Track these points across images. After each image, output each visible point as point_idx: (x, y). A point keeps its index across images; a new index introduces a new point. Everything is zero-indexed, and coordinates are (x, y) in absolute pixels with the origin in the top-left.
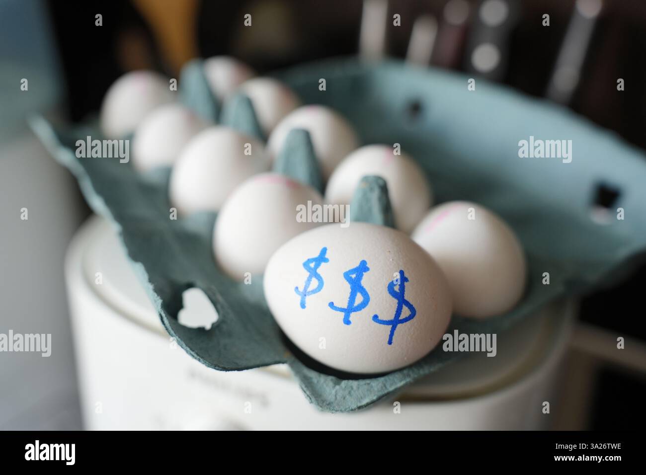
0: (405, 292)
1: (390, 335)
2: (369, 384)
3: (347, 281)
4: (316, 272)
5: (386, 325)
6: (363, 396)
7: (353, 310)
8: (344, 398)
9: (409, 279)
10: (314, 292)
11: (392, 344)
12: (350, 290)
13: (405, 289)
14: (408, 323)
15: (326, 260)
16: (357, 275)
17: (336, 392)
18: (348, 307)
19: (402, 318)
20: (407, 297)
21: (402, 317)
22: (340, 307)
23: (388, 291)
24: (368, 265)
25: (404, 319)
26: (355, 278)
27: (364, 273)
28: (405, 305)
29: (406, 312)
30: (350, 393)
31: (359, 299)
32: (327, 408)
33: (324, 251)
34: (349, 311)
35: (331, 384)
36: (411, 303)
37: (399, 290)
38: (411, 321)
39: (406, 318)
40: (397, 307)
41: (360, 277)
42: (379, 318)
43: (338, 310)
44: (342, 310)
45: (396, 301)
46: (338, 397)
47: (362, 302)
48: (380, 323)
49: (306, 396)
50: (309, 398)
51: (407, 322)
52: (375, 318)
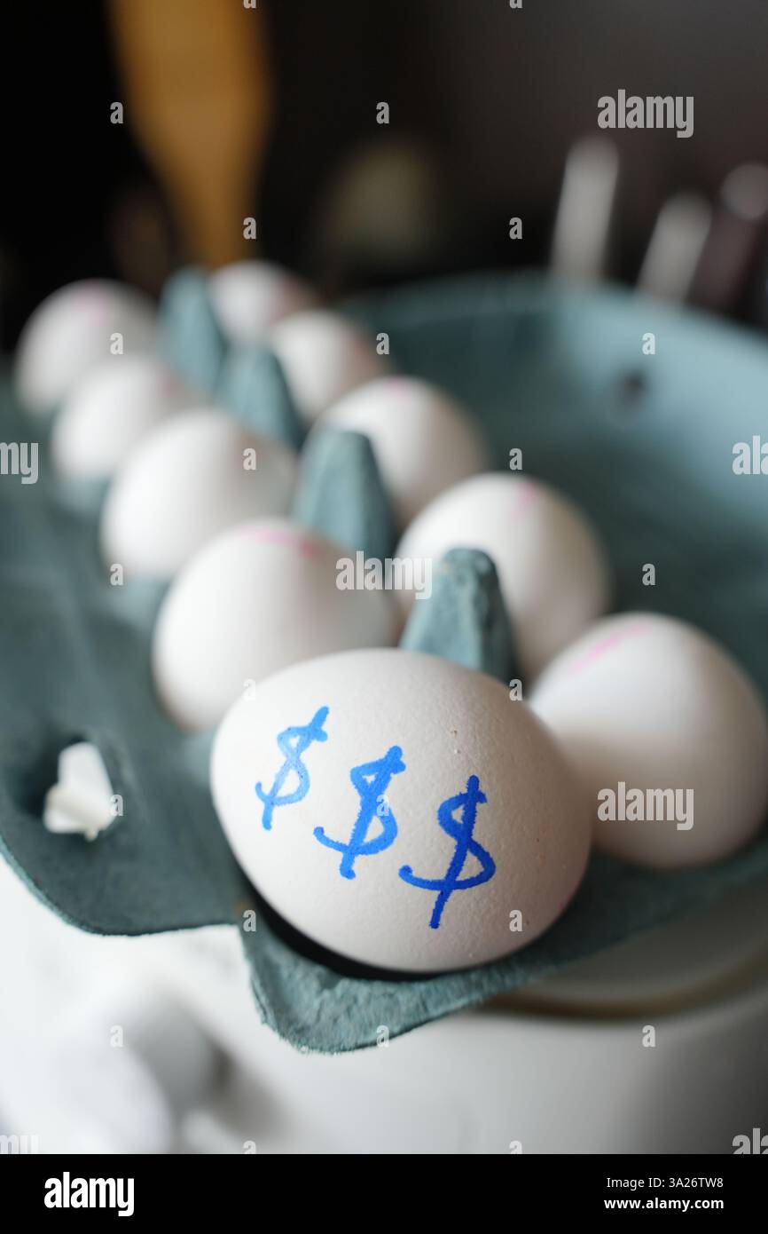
0: (476, 826)
1: (434, 911)
2: (391, 996)
3: (357, 787)
4: (298, 757)
5: (426, 890)
6: (374, 1022)
7: (359, 850)
8: (335, 1021)
9: (487, 796)
10: (289, 800)
11: (440, 927)
12: (358, 808)
13: (477, 819)
14: (476, 890)
15: (321, 736)
16: (377, 777)
17: (321, 1005)
18: (352, 842)
19: (463, 879)
20: (477, 835)
21: (464, 875)
22: (335, 841)
23: (439, 819)
24: (404, 759)
25: (466, 881)
26: (373, 784)
27: (392, 775)
28: (472, 851)
29: (472, 866)
30: (349, 1010)
31: (375, 829)
32: (294, 1040)
33: (322, 714)
34: (353, 850)
35: (315, 985)
36: (486, 847)
37: (463, 818)
38: (482, 885)
39: (472, 879)
40: (453, 855)
41: (381, 785)
42: (414, 874)
43: (331, 846)
44: (339, 847)
45: (452, 842)
46: (323, 1017)
47: (380, 837)
48: (415, 884)
49: (258, 1005)
50: (262, 1012)
51: (474, 888)
52: (406, 872)
